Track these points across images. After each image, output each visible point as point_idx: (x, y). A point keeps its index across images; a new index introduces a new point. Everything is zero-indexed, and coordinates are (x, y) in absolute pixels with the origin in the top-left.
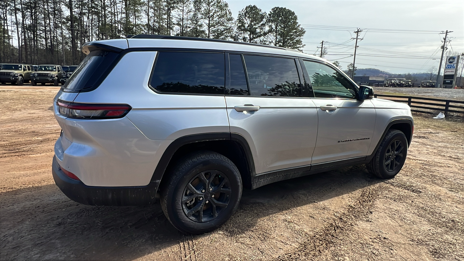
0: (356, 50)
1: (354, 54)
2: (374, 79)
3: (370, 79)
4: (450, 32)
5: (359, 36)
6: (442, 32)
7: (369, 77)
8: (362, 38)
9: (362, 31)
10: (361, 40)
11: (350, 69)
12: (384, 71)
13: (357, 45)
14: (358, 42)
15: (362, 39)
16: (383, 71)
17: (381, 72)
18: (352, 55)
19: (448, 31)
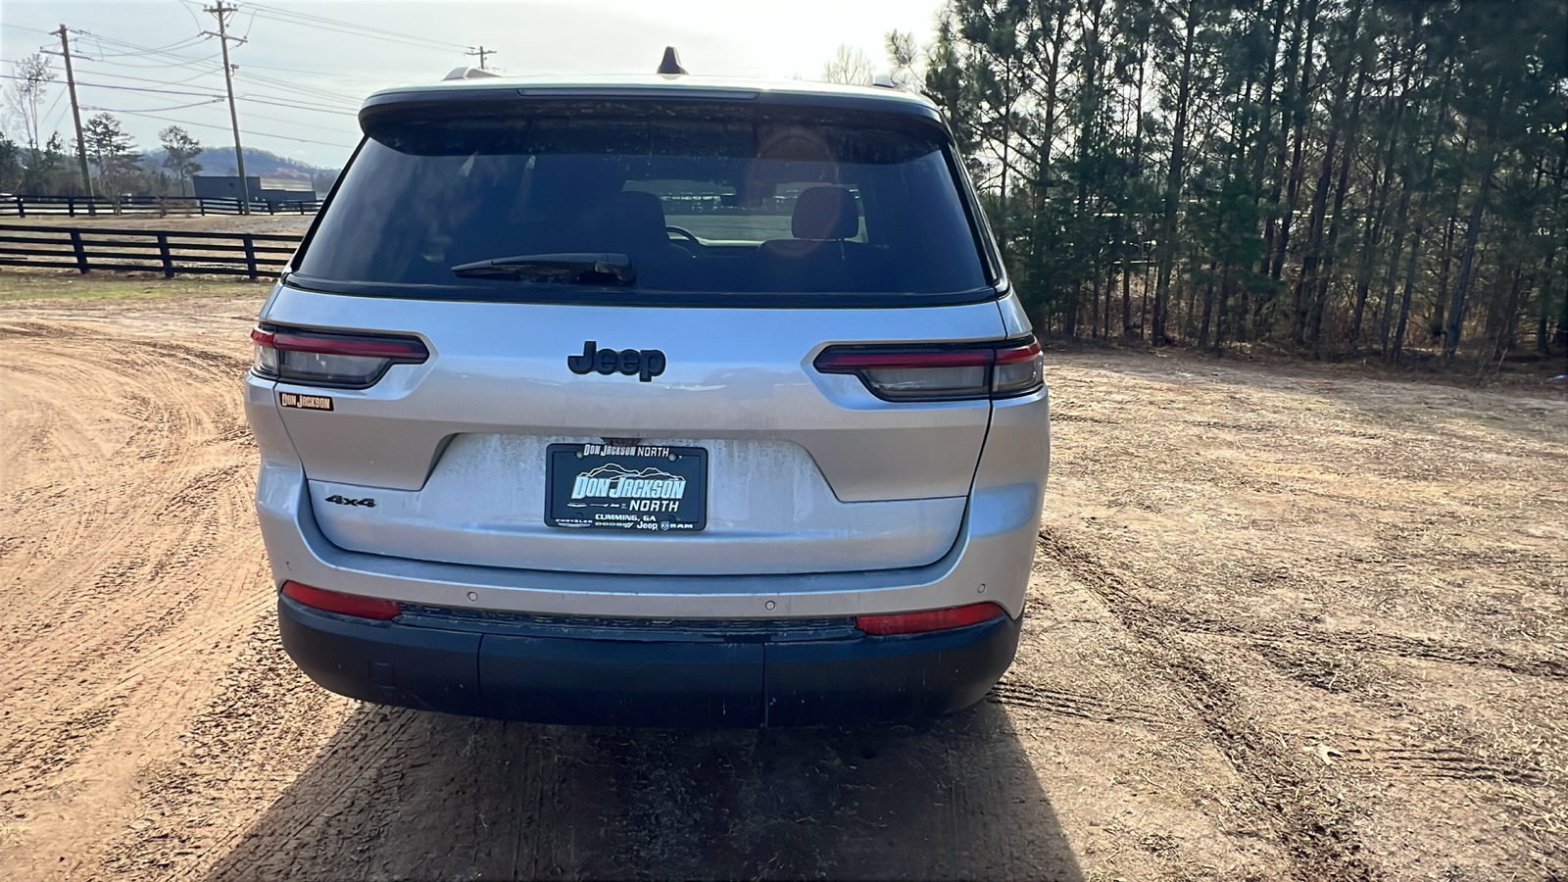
0: (232, 80)
1: (227, 94)
2: (279, 187)
3: (264, 186)
4: (490, 52)
5: (227, 26)
6: (470, 51)
7: (258, 178)
8: (242, 38)
9: (237, 10)
10: (238, 43)
11: (172, 148)
12: (290, 160)
13: (230, 63)
14: (228, 48)
15: (242, 41)
16: (287, 158)
17: (282, 163)
18: (222, 98)
19: (485, 50)
